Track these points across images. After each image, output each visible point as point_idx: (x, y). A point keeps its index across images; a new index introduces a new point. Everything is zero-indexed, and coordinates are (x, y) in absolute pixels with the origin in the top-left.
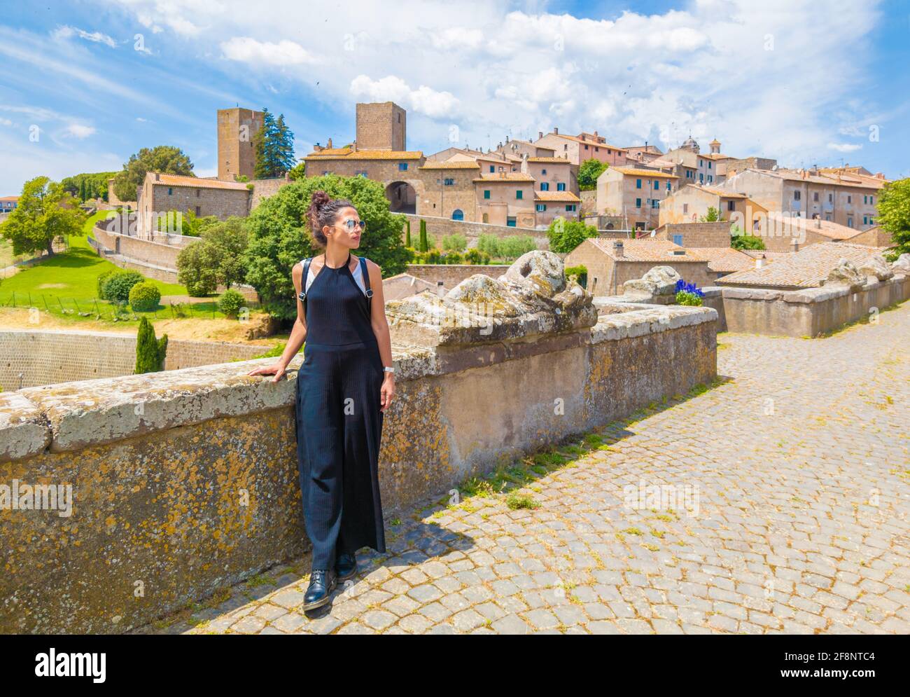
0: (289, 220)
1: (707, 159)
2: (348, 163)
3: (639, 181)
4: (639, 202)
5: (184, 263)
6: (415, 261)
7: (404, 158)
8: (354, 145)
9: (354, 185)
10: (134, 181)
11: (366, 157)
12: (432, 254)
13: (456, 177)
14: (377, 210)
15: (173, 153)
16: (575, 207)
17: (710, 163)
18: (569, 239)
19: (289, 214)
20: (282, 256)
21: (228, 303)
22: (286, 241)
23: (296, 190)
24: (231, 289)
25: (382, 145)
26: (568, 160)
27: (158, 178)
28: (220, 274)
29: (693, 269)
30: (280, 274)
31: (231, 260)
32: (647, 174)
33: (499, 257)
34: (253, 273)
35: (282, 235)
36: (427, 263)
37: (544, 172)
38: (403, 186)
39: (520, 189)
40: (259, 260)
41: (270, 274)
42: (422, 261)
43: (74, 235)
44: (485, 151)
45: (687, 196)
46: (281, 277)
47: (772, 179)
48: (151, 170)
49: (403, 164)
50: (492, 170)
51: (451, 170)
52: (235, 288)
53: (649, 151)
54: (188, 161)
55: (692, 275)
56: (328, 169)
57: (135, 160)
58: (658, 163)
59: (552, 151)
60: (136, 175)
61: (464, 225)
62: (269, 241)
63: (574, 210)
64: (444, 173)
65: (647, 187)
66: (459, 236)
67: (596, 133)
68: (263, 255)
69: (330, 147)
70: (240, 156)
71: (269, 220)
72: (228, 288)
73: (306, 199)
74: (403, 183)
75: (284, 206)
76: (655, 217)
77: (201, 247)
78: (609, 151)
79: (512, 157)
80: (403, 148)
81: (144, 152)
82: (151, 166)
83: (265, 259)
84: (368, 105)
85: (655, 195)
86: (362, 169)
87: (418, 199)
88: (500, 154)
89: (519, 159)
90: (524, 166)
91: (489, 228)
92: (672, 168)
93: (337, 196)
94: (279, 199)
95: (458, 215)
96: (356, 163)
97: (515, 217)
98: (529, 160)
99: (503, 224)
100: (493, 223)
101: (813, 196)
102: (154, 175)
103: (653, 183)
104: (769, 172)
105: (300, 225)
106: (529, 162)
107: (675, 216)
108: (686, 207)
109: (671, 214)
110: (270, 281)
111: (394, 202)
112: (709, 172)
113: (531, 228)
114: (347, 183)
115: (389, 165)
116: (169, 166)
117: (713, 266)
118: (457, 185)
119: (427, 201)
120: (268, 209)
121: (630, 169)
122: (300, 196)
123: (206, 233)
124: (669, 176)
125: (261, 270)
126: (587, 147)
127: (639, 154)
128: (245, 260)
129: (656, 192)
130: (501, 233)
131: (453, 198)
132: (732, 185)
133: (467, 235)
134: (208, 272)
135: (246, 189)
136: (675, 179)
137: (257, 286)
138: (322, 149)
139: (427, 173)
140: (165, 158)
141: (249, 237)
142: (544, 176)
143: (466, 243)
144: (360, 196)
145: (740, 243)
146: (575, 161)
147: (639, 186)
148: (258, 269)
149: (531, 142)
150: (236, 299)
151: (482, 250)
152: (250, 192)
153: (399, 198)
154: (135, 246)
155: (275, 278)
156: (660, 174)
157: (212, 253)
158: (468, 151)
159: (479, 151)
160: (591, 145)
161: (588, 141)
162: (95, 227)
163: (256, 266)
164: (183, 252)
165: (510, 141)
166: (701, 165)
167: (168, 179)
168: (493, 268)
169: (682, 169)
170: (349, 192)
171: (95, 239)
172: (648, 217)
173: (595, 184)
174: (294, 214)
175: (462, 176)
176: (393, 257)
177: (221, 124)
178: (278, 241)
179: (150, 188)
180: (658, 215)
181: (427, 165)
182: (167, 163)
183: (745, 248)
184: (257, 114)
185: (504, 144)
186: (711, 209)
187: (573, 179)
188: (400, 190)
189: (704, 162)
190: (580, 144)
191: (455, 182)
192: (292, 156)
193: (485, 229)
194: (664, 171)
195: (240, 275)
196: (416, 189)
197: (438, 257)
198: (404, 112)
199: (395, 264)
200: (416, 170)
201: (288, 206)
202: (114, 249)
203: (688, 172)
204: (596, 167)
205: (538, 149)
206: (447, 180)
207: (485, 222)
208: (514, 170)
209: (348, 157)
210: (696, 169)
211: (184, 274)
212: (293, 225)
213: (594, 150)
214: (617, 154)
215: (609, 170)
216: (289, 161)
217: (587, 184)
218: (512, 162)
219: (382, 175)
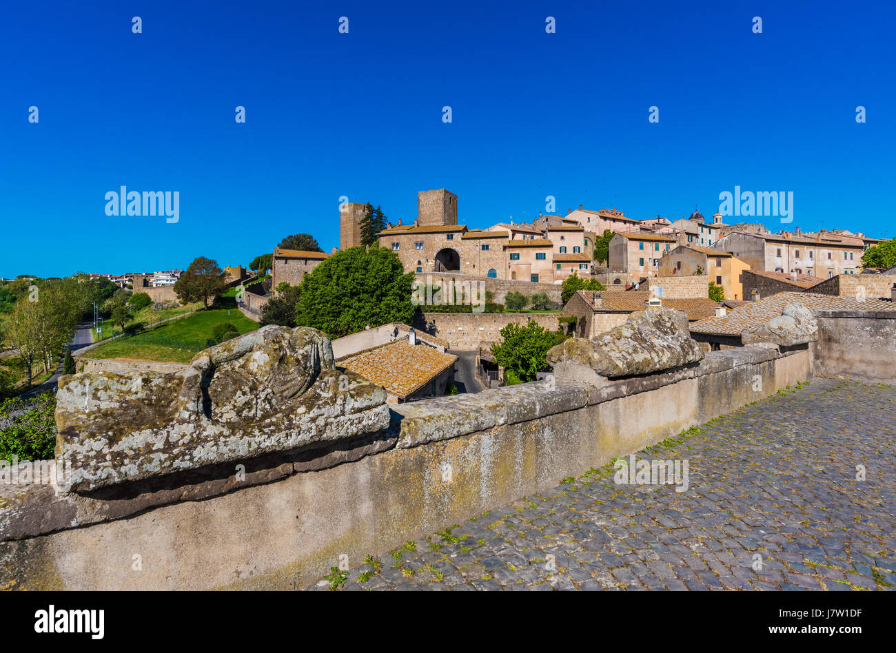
1: (707, 226)
3: (642, 243)
4: (642, 261)
11: (423, 230)
13: (491, 243)
16: (587, 265)
17: (710, 230)
25: (437, 221)
32: (648, 238)
37: (562, 238)
38: (451, 252)
45: (680, 255)
47: (755, 239)
49: (450, 235)
56: (396, 241)
59: (576, 223)
61: (496, 281)
63: (587, 268)
64: (481, 240)
65: (649, 248)
74: (450, 250)
76: (655, 273)
85: (656, 255)
86: (420, 239)
87: (461, 261)
91: (516, 283)
95: (492, 273)
96: (415, 236)
97: (538, 274)
98: (551, 229)
99: (528, 279)
100: (520, 278)
101: (794, 254)
103: (654, 245)
106: (549, 231)
108: (679, 264)
109: (667, 270)
113: (551, 283)
115: (440, 235)
118: (491, 250)
119: (468, 263)
124: (668, 238)
126: (605, 219)
129: (656, 252)
130: (525, 287)
131: (488, 260)
132: (722, 246)
133: (497, 289)
136: (674, 241)
138: (393, 226)
139: (468, 241)
142: (563, 241)
147: (641, 248)
156: (661, 237)
160: (609, 218)
161: (607, 215)
166: (702, 231)
169: (685, 235)
172: (649, 273)
175: (495, 243)
181: (468, 235)
191: (489, 248)
193: (513, 284)
196: (460, 254)
200: (459, 239)
203: (689, 237)
206: (483, 246)
207: (513, 278)
210: (697, 235)
214: (632, 224)
215: (617, 235)
219: (434, 244)
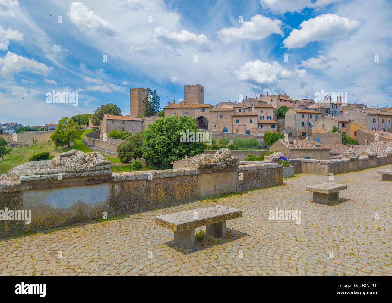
0: (159, 133)
1: (335, 104)
2: (181, 109)
3: (303, 114)
4: (303, 124)
5: (119, 150)
6: (207, 149)
7: (204, 107)
8: (184, 102)
9: (183, 119)
10: (99, 117)
11: (188, 107)
12: (214, 146)
13: (225, 114)
14: (192, 129)
15: (113, 106)
16: (275, 126)
17: (336, 106)
18: (272, 140)
19: (159, 131)
20: (156, 147)
21: (136, 165)
22: (157, 141)
23: (161, 121)
24: (137, 160)
25: (195, 102)
26: (272, 106)
27: (108, 117)
28: (133, 154)
29: (324, 153)
30: (155, 154)
31: (137, 149)
32: (307, 112)
33: (242, 147)
34: (145, 154)
35: (156, 139)
36: (212, 149)
37: (262, 111)
38: (203, 118)
39: (251, 119)
40: (147, 149)
41: (151, 154)
42: (210, 148)
43: (78, 139)
44: (237, 103)
45: (324, 121)
46: (155, 155)
47: (363, 113)
48: (105, 113)
49: (203, 109)
50: (240, 111)
51: (223, 111)
52: (138, 160)
53: (309, 101)
54: (119, 109)
55: (324, 155)
56: (173, 112)
57: (99, 109)
58: (313, 106)
59: (266, 102)
60: (100, 115)
61: (228, 134)
62: (151, 141)
63: (275, 127)
64: (220, 113)
65: (307, 117)
66: (226, 138)
67: (285, 94)
68: (149, 147)
69: (174, 103)
70: (139, 107)
71: (152, 133)
72: (136, 159)
73: (165, 125)
74: (203, 117)
75: (157, 128)
76: (310, 130)
77: (125, 144)
78: (291, 102)
79: (248, 105)
80: (203, 103)
81: (103, 106)
82: (105, 112)
83: (150, 148)
84: (189, 86)
85: (311, 121)
86: (187, 112)
87: (209, 123)
88: (244, 104)
89: (251, 106)
90: (253, 109)
91: (238, 135)
92: (318, 109)
93: (177, 124)
94: (155, 125)
95: (225, 130)
96: (184, 109)
97: (249, 130)
98: (255, 107)
99: (244, 133)
100: (240, 133)
101: (381, 121)
102: (107, 116)
103: (309, 115)
104: (361, 110)
105: (163, 135)
106: (255, 108)
107: (319, 129)
108: (323, 126)
109: (317, 129)
110: (151, 157)
111: (200, 125)
112: (336, 110)
113: (256, 135)
114: (181, 118)
115: (197, 110)
116: (112, 111)
117: (333, 151)
118: (225, 117)
119: (213, 124)
120: (150, 129)
121: (300, 110)
122: (163, 124)
123: (127, 138)
124: (317, 112)
125: (148, 153)
126: (281, 100)
127: (305, 103)
128: (142, 149)
129: (311, 119)
130: (243, 137)
131: (223, 123)
132: (345, 116)
133: (229, 138)
134: (128, 153)
135: (142, 120)
136: (320, 114)
137: (146, 159)
138: (171, 104)
139: (213, 113)
140: (110, 108)
141: (144, 139)
142: (262, 113)
143: (228, 142)
144: (186, 123)
145: (346, 142)
146: (276, 107)
147: (303, 117)
148: (147, 152)
149: (257, 98)
150: (139, 164)
151: (235, 144)
152: (143, 121)
153: (201, 123)
154: (100, 143)
155: (153, 156)
156: (313, 111)
157: (130, 146)
158: (230, 103)
159: (235, 103)
160: (283, 100)
161: (282, 98)
162: (85, 136)
163: (146, 151)
164: (119, 146)
165: (248, 98)
166: (332, 107)
167: (112, 117)
168: (239, 151)
169: (324, 109)
170: (181, 122)
171: (85, 141)
172: (307, 130)
173: (284, 116)
174: (161, 130)
175: (227, 114)
176: (199, 147)
177: (132, 94)
178: (155, 141)
179: (106, 120)
180: (312, 129)
181: (213, 109)
182: (111, 110)
183: (349, 144)
184: (145, 90)
185: (245, 100)
186: (334, 127)
187: (274, 114)
188: (202, 119)
189: (334, 106)
190: (278, 99)
191: (224, 116)
192: (159, 107)
193: (237, 135)
194: (315, 110)
195: (139, 155)
196: (208, 119)
197: (217, 147)
198: (204, 88)
199: (199, 150)
200: (208, 112)
201: (158, 128)
202: (92, 144)
203: (326, 110)
204: (285, 109)
205: (260, 102)
206: (221, 115)
207: (236, 132)
208: (249, 111)
209: (181, 107)
210: (330, 109)
211: (119, 154)
212: (160, 135)
213: (284, 101)
214: (294, 103)
215: (290, 110)
216: (158, 109)
217: (281, 116)
218: (249, 107)
219: (195, 114)
